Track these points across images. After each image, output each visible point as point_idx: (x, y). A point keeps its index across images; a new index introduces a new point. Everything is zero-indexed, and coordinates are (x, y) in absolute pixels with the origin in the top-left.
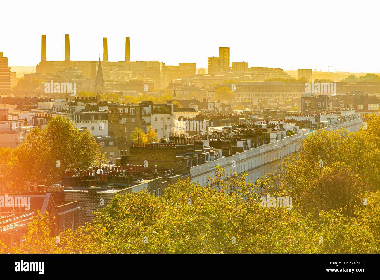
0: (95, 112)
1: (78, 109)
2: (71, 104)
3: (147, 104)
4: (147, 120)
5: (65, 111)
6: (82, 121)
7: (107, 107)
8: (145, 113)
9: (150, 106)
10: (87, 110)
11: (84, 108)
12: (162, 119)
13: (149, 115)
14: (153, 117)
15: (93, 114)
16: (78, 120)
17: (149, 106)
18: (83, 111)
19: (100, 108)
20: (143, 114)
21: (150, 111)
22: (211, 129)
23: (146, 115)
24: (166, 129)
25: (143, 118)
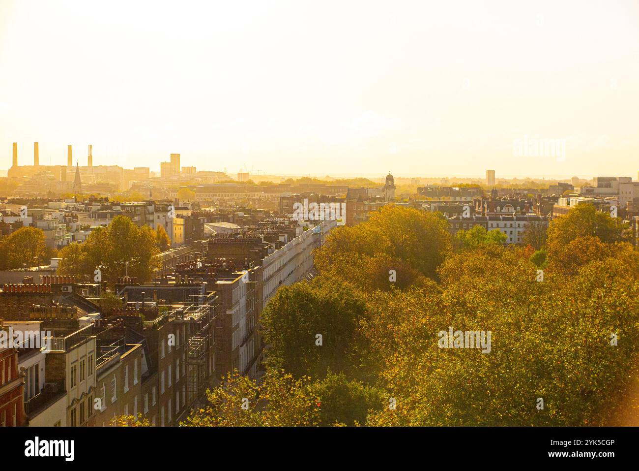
0: (110, 211)
1: (94, 209)
2: (87, 204)
3: (150, 203)
4: (151, 217)
5: (81, 210)
6: (99, 219)
7: (120, 207)
8: (149, 212)
9: (153, 205)
10: (102, 209)
11: (99, 208)
12: (164, 216)
13: (152, 213)
14: (156, 215)
15: (108, 213)
16: (95, 218)
17: (151, 206)
18: (99, 210)
19: (114, 207)
20: (147, 212)
21: (153, 210)
22: (206, 225)
23: (149, 214)
24: (167, 226)
25: (147, 216)
